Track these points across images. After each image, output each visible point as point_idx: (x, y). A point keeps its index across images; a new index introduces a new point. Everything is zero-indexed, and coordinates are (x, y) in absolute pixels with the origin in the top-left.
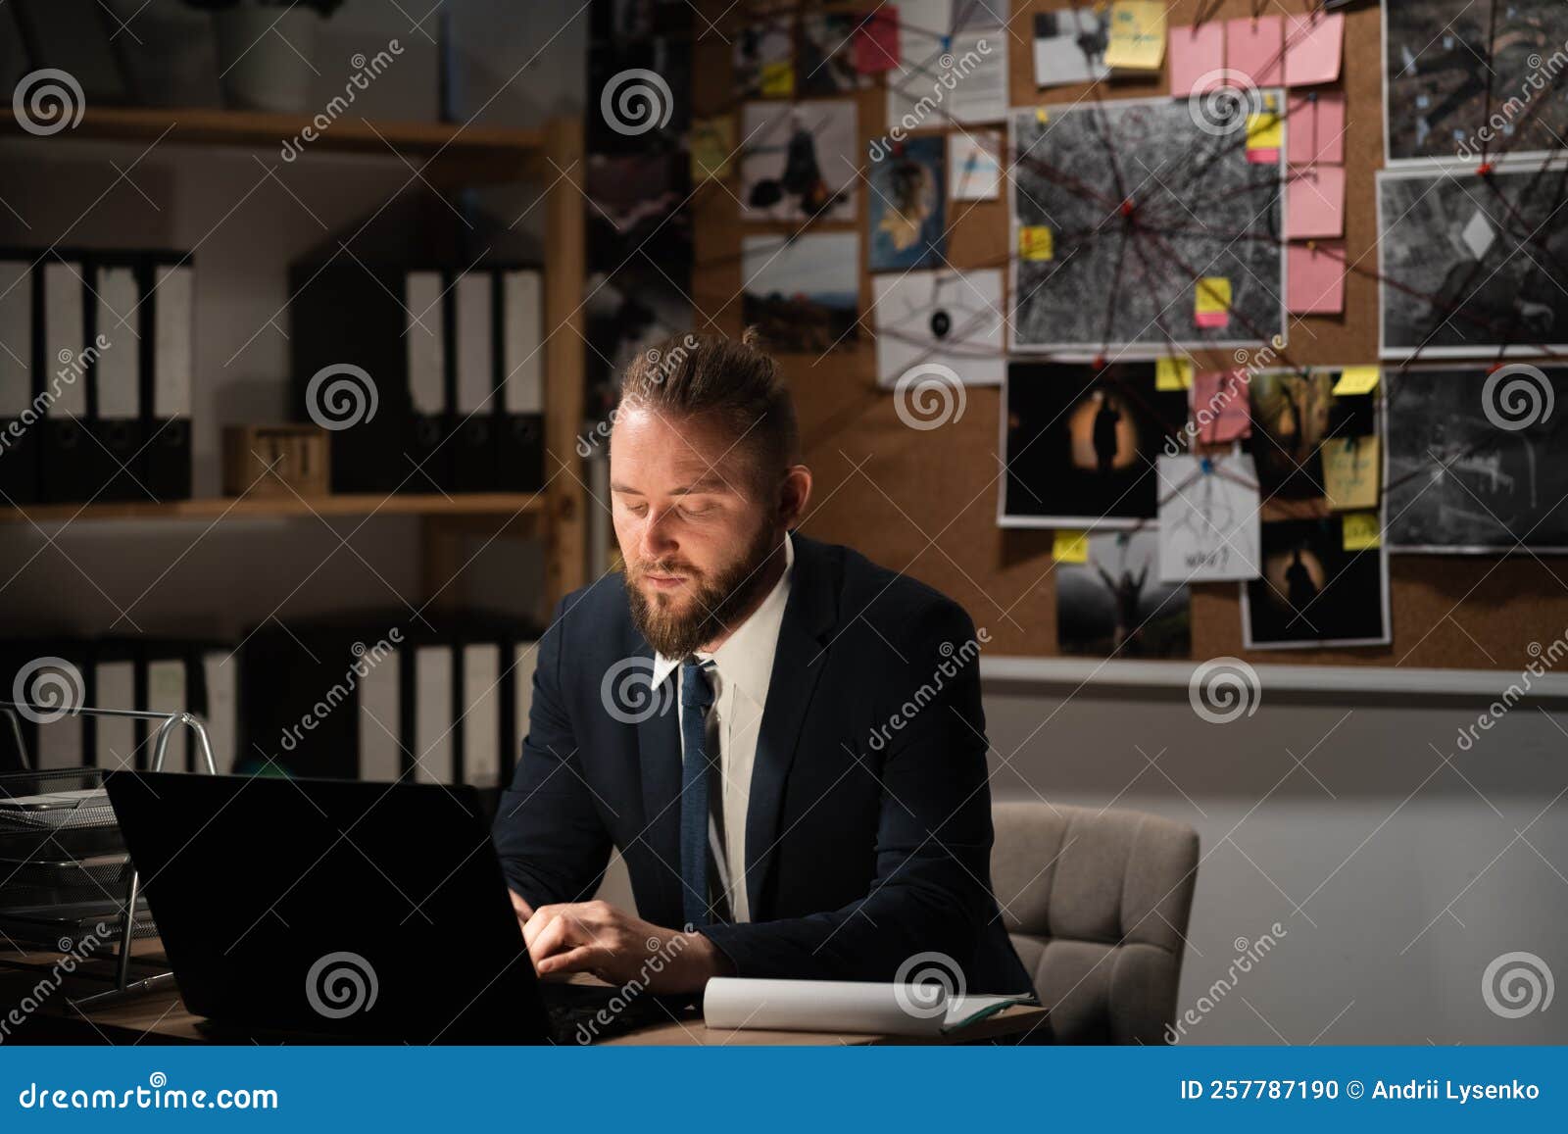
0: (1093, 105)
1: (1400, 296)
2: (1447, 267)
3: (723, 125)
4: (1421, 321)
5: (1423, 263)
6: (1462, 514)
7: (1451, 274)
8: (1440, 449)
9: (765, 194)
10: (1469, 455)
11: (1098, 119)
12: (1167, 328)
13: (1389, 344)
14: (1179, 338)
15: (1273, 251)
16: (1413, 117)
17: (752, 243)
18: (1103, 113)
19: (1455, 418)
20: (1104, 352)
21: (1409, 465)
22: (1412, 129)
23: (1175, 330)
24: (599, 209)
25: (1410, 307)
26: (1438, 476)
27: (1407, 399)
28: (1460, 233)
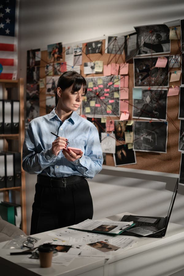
0: (93, 77)
1: (136, 109)
2: (143, 104)
3: (44, 80)
4: (139, 113)
5: (140, 103)
6: (146, 145)
7: (144, 106)
8: (142, 134)
9: (49, 90)
10: (147, 136)
11: (93, 80)
12: (103, 113)
13: (134, 116)
14: (104, 115)
15: (118, 101)
16: (139, 80)
17: (47, 97)
18: (94, 79)
19: (145, 129)
20: (94, 116)
21: (137, 136)
22: (138, 82)
23: (104, 113)
24: (28, 91)
25: (137, 110)
26: (142, 138)
27: (137, 126)
28: (145, 99)
